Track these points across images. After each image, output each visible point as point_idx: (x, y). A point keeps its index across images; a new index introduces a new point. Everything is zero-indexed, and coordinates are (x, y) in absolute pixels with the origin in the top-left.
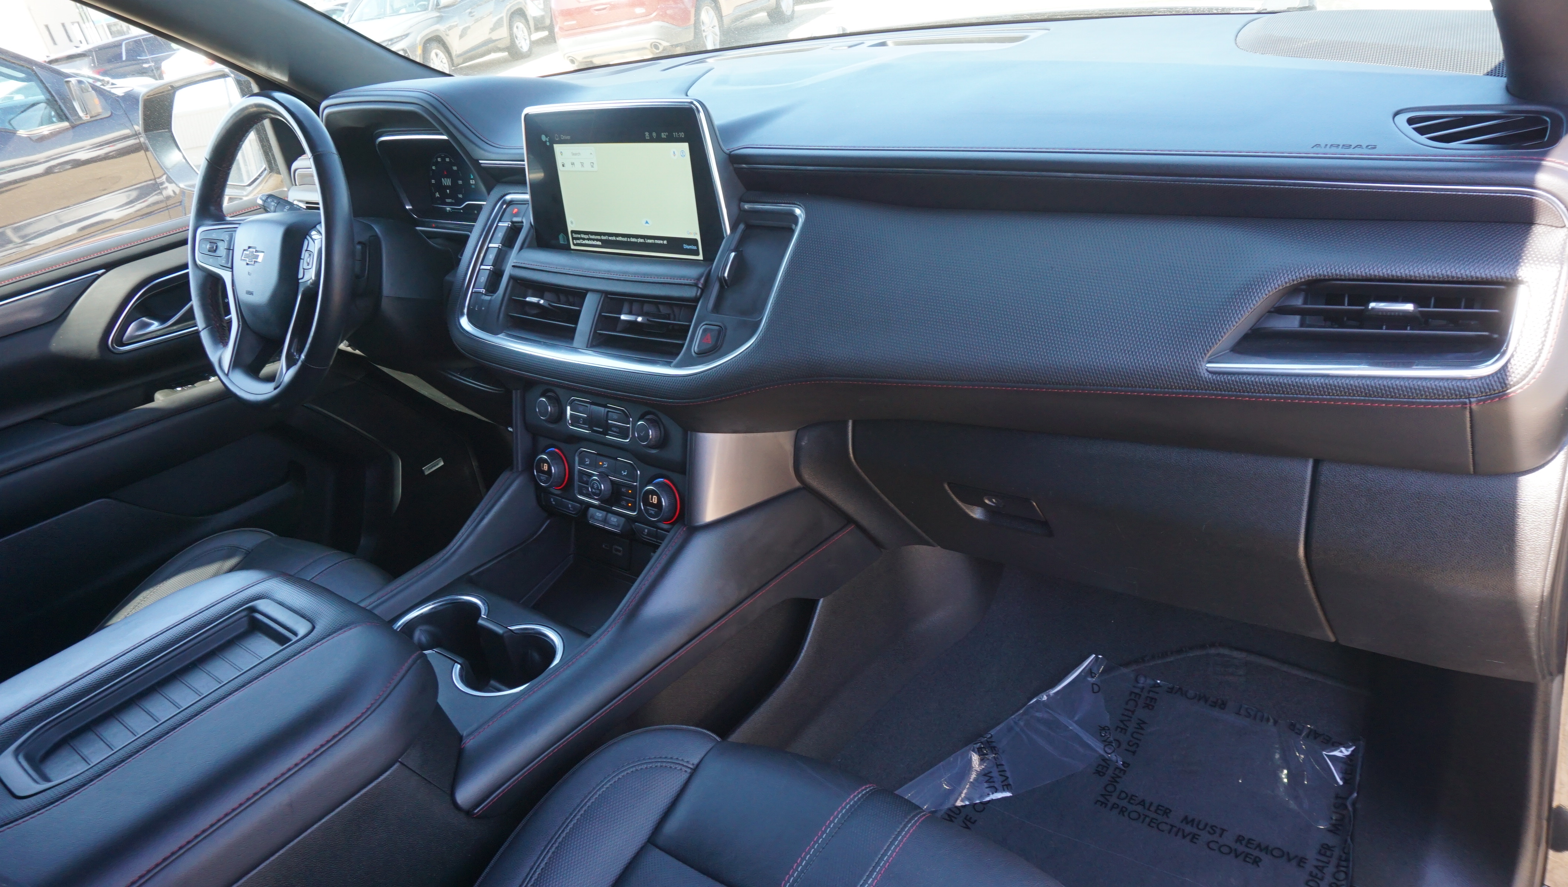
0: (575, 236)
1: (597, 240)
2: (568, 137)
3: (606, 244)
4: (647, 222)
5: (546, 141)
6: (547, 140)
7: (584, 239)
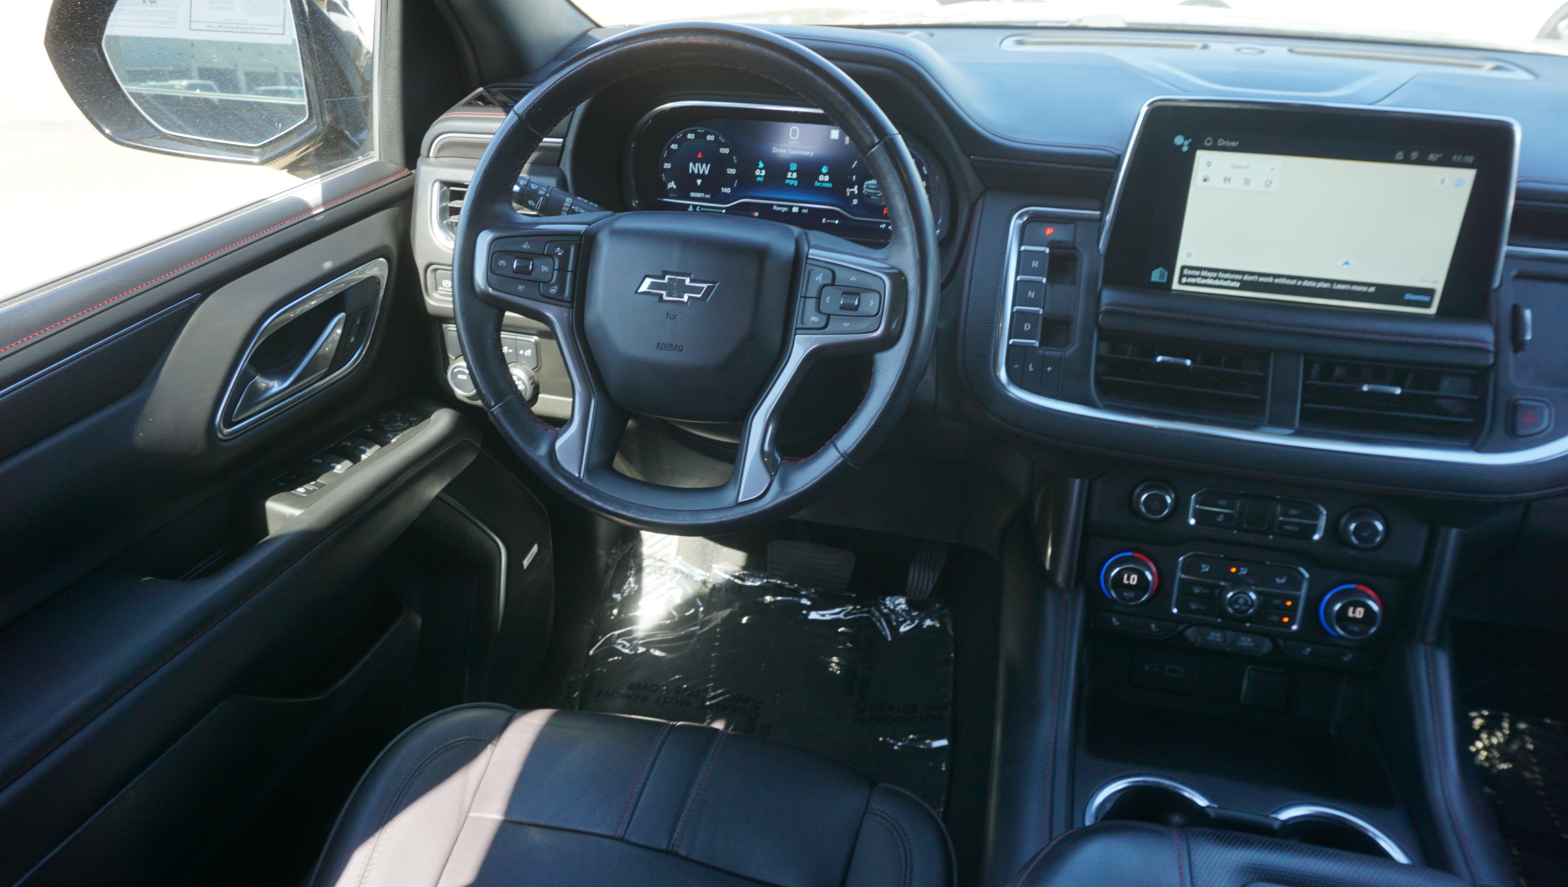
0: (1186, 272)
1: (1233, 280)
2: (1234, 144)
3: (1245, 286)
4: (1346, 263)
5: (1182, 145)
6: (1187, 143)
7: (1205, 278)
